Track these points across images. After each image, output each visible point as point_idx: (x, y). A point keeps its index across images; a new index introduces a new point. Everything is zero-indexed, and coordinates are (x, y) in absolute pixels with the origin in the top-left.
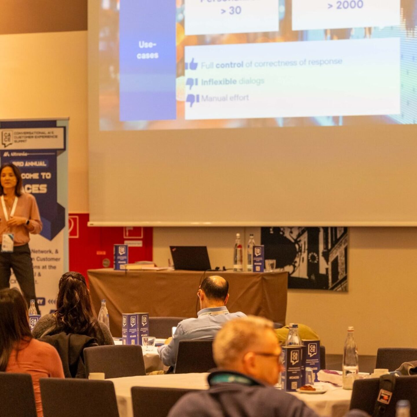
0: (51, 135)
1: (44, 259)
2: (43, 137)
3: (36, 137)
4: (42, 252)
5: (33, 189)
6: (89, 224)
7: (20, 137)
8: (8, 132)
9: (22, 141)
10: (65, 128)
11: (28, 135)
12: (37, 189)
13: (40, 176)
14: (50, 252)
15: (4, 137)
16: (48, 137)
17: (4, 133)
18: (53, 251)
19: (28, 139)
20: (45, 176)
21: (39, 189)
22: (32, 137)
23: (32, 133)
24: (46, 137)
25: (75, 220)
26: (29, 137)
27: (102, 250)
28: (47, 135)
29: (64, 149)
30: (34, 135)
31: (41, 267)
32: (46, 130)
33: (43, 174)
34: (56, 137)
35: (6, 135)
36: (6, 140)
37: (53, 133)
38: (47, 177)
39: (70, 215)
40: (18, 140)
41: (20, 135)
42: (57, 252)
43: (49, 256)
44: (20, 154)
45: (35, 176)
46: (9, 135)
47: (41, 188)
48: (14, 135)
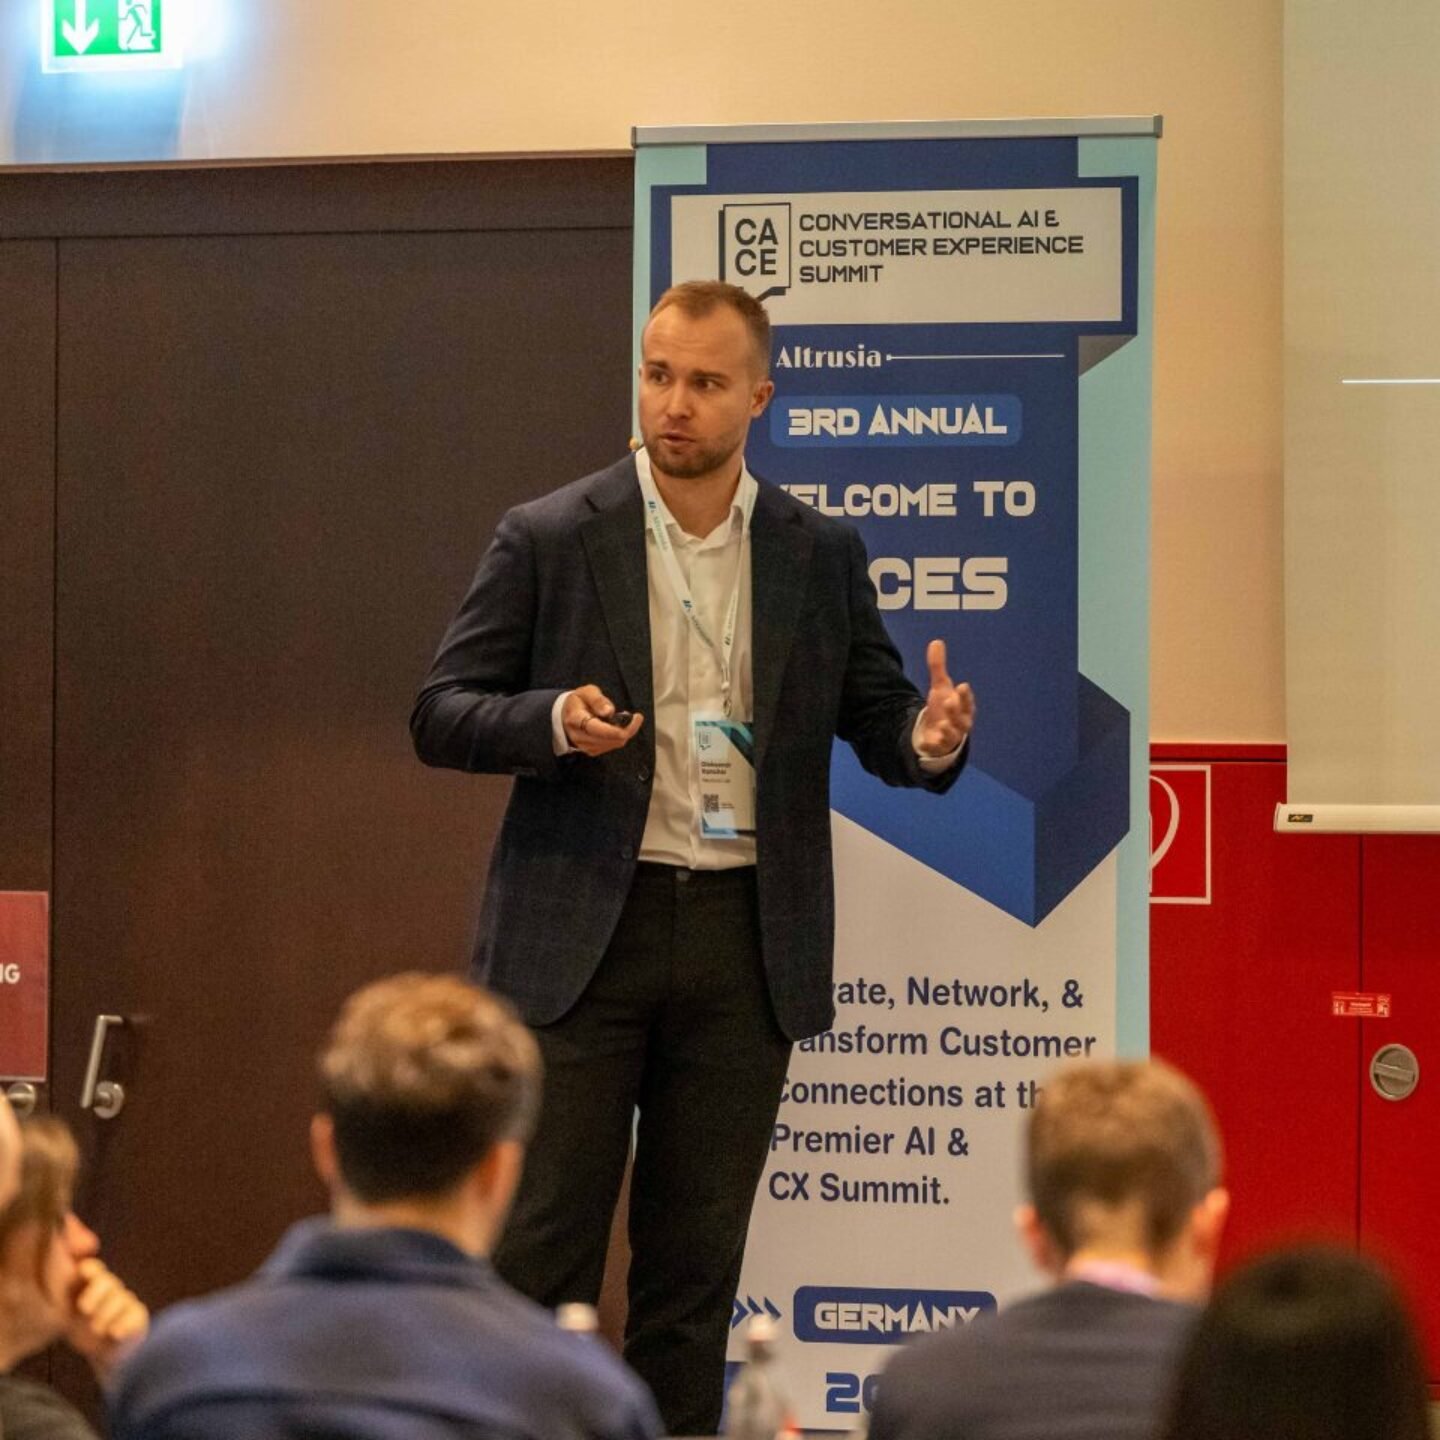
0: (1043, 232)
1: (988, 1045)
2: (986, 245)
3: (938, 248)
4: (977, 996)
5: (923, 583)
6: (1283, 820)
7: (839, 249)
8: (759, 216)
9: (848, 273)
10: (1129, 187)
11: (886, 234)
12: (948, 584)
13: (968, 501)
14: (1030, 996)
15: (733, 247)
16: (1024, 246)
17: (733, 217)
18: (1050, 991)
19: (886, 258)
20: (999, 497)
21: (960, 588)
22: (919, 246)
23: (920, 223)
24: (1005, 244)
26: (898, 248)
27: (1364, 986)
28: (1016, 232)
29: (1127, 326)
30: (928, 234)
31: (969, 1095)
32: (1010, 203)
33: (987, 488)
34: (1074, 245)
35: (746, 232)
36: (747, 262)
37: (1050, 219)
38: (1012, 509)
39: (1159, 753)
40: (824, 264)
41: (838, 234)
42: (1072, 996)
43: (1021, 1020)
44: (836, 360)
45: (937, 500)
46: (769, 233)
47: (970, 581)
48: (799, 236)
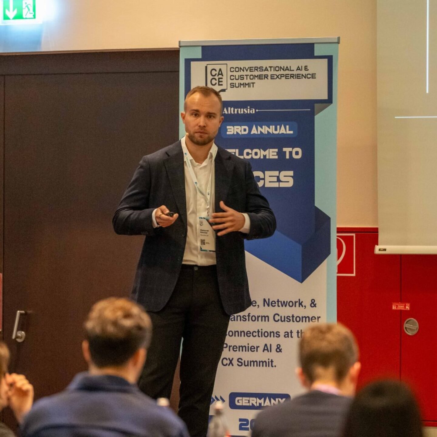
0: (304, 72)
1: (288, 319)
2: (286, 76)
3: (272, 77)
4: (284, 304)
5: (268, 179)
6: (377, 250)
7: (242, 77)
8: (217, 68)
9: (245, 85)
10: (330, 59)
11: (256, 73)
12: (275, 179)
13: (281, 154)
14: (300, 304)
15: (210, 77)
16: (298, 77)
17: (210, 68)
18: (307, 303)
19: (256, 80)
20: (291, 153)
21: (279, 180)
22: (266, 77)
23: (266, 69)
24: (292, 76)
25: (348, 240)
26: (260, 77)
27: (402, 300)
28: (295, 72)
29: (329, 101)
30: (269, 73)
31: (282, 334)
32: (293, 64)
33: (287, 150)
34: (313, 76)
35: (214, 73)
36: (214, 82)
37: (306, 68)
38: (295, 156)
39: (340, 230)
40: (237, 82)
41: (241, 73)
42: (313, 304)
43: (298, 311)
44: (241, 111)
45: (272, 154)
46: (220, 73)
47: (282, 178)
48: (230, 74)
